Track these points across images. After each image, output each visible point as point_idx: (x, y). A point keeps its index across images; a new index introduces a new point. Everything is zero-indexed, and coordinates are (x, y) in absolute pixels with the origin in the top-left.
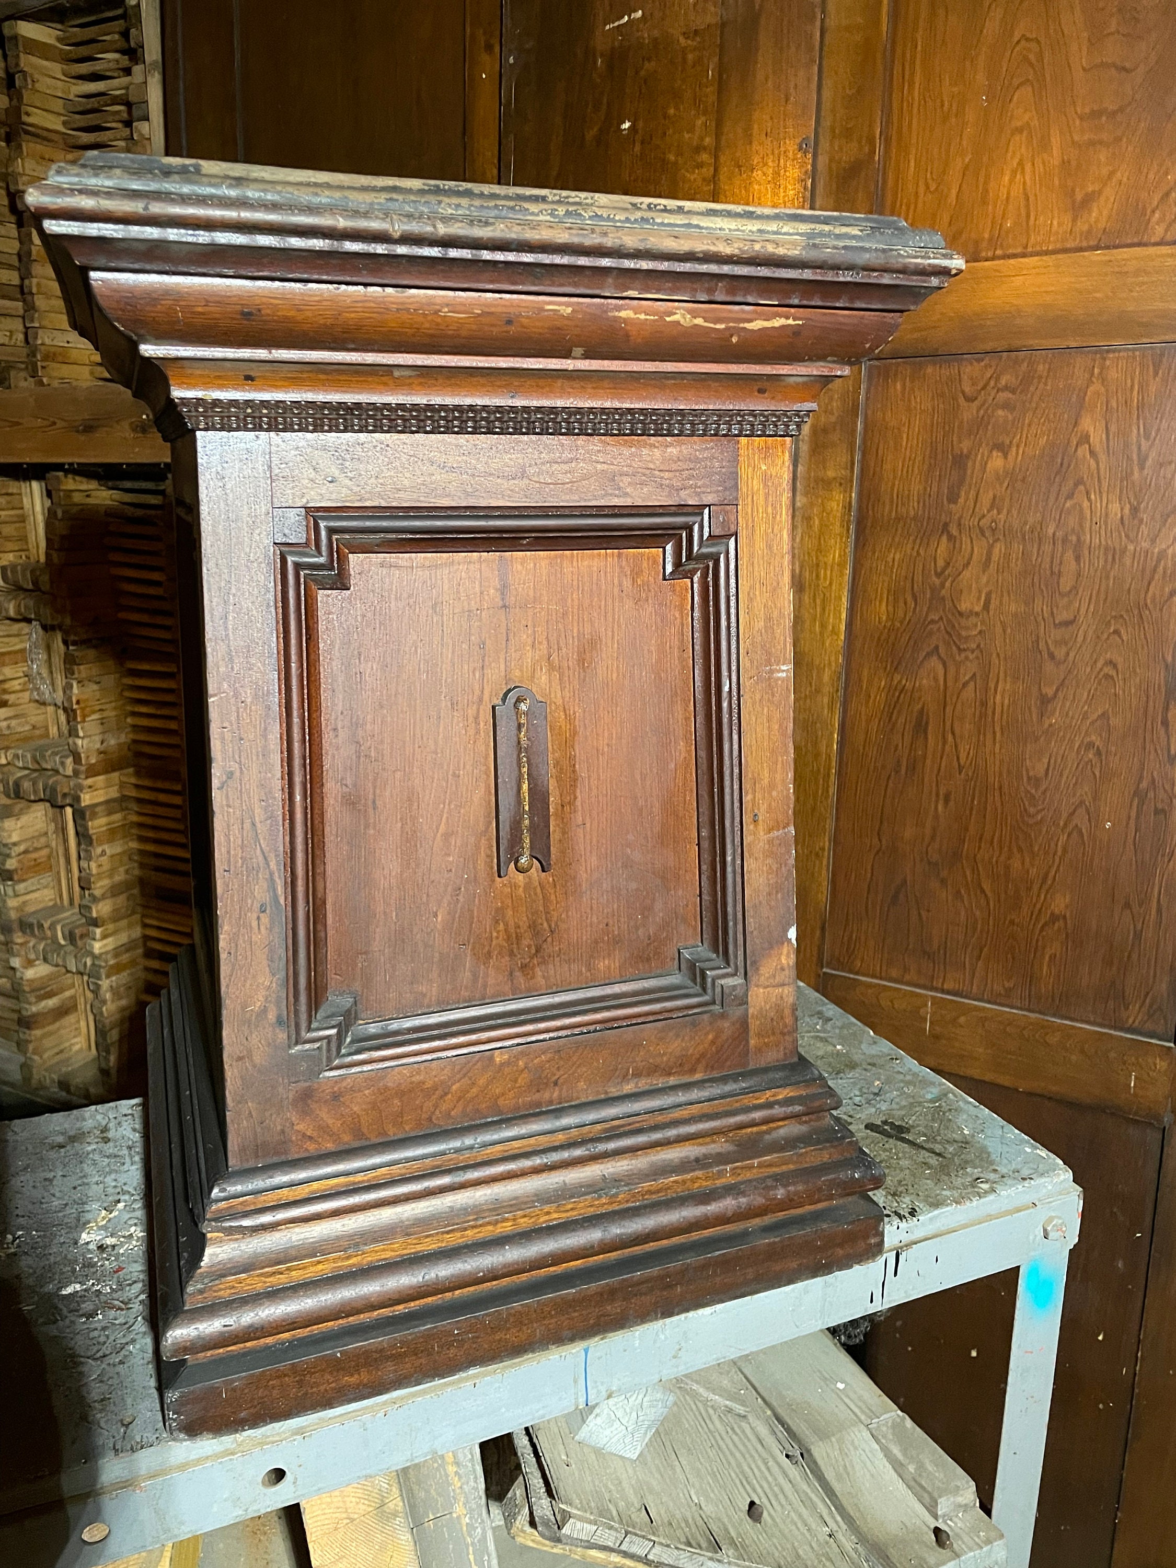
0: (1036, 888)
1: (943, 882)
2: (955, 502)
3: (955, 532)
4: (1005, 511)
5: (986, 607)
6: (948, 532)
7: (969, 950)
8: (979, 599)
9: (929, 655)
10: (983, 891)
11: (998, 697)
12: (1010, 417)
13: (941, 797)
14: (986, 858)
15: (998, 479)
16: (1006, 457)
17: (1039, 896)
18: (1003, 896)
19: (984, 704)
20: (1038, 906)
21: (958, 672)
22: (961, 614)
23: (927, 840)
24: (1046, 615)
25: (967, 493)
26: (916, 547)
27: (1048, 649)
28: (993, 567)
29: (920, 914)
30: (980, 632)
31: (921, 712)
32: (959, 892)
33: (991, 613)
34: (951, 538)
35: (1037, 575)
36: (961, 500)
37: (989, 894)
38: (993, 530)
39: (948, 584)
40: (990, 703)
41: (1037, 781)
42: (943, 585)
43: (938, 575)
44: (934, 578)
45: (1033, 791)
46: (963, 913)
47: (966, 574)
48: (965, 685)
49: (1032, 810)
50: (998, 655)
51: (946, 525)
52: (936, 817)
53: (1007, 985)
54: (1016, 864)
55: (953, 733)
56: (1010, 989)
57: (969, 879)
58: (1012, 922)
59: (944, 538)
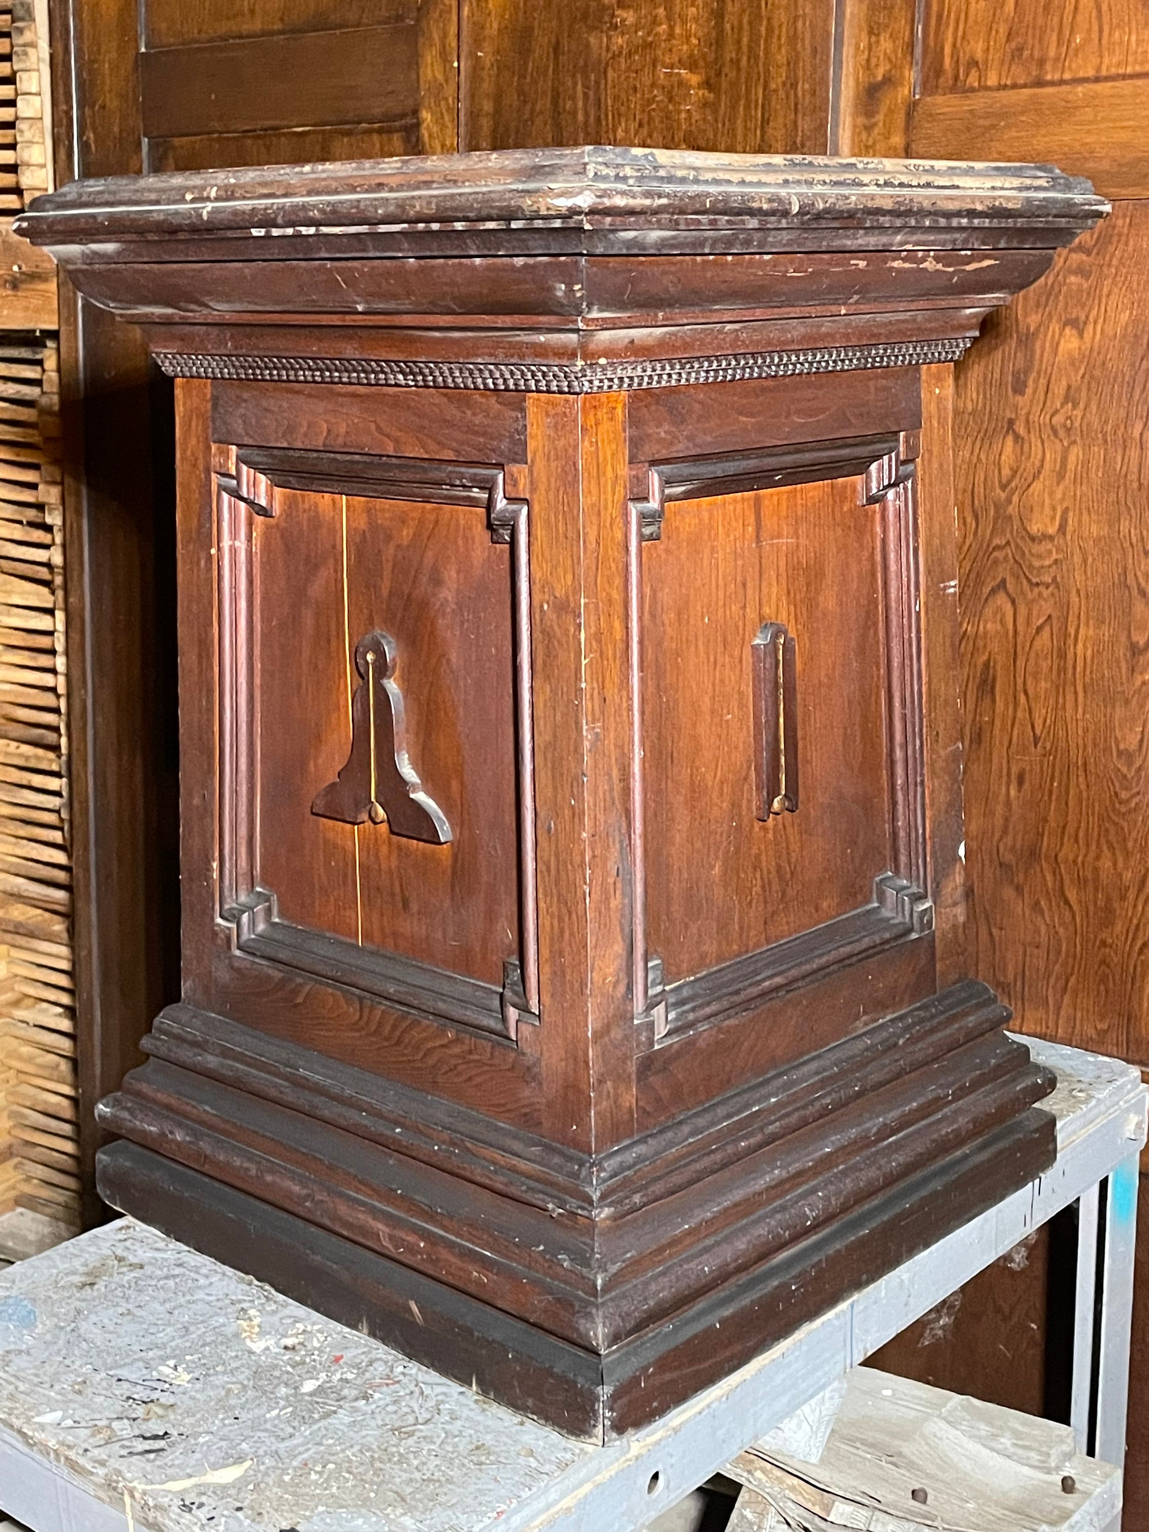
0: (1131, 895)
1: (1019, 889)
2: (1022, 393)
3: (1022, 431)
4: (1082, 405)
5: (1062, 529)
6: (1014, 432)
7: (1052, 981)
8: (1053, 518)
9: (993, 591)
10: (1067, 902)
11: (1080, 646)
12: (1085, 286)
13: (1013, 777)
14: (1071, 857)
15: (1073, 364)
16: (1081, 335)
17: (1135, 906)
18: (1091, 908)
19: (1062, 655)
20: (1135, 921)
21: (1029, 614)
22: (1033, 539)
23: (997, 836)
24: (1134, 541)
25: (1036, 381)
26: (977, 451)
27: (1139, 584)
28: (1069, 475)
29: (991, 934)
30: (1056, 561)
31: (987, 665)
32: (1037, 903)
33: (1069, 537)
34: (1017, 437)
35: (1121, 490)
36: (1029, 391)
37: (1076, 907)
38: (1068, 430)
39: (1015, 498)
40: (1070, 656)
41: (1127, 756)
42: (1009, 501)
43: (1003, 487)
44: (998, 491)
45: (1124, 770)
46: (1043, 929)
47: (1037, 486)
48: (1039, 629)
49: (1124, 795)
50: (1078, 591)
51: (1011, 422)
52: (1008, 803)
53: (1100, 1026)
54: (1106, 863)
55: (1026, 693)
56: (1105, 1032)
57: (1050, 884)
58: (1104, 943)
59: (1010, 440)
